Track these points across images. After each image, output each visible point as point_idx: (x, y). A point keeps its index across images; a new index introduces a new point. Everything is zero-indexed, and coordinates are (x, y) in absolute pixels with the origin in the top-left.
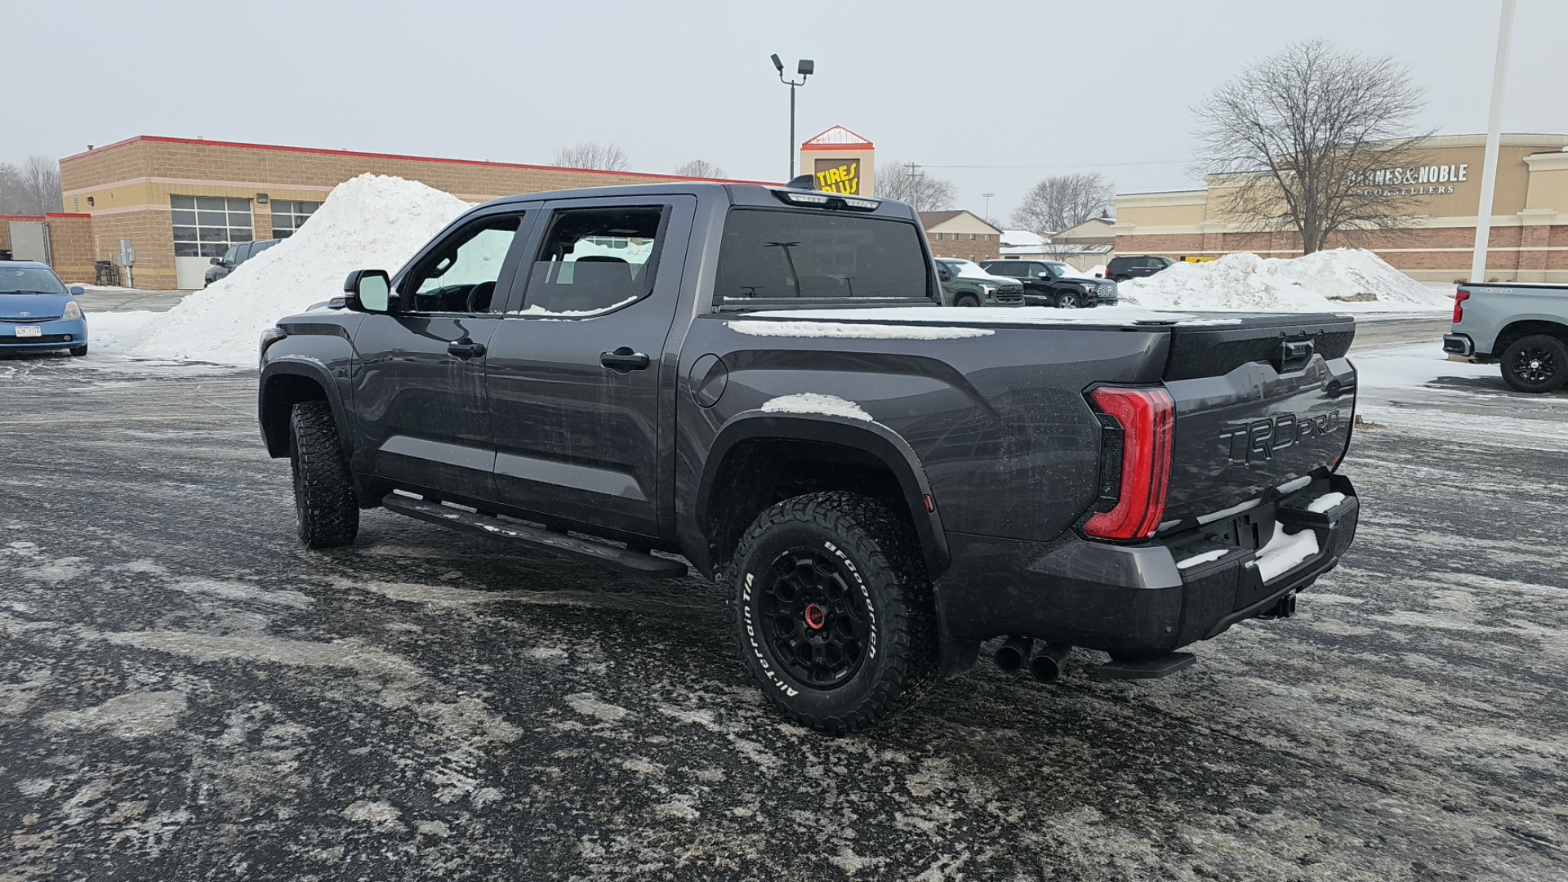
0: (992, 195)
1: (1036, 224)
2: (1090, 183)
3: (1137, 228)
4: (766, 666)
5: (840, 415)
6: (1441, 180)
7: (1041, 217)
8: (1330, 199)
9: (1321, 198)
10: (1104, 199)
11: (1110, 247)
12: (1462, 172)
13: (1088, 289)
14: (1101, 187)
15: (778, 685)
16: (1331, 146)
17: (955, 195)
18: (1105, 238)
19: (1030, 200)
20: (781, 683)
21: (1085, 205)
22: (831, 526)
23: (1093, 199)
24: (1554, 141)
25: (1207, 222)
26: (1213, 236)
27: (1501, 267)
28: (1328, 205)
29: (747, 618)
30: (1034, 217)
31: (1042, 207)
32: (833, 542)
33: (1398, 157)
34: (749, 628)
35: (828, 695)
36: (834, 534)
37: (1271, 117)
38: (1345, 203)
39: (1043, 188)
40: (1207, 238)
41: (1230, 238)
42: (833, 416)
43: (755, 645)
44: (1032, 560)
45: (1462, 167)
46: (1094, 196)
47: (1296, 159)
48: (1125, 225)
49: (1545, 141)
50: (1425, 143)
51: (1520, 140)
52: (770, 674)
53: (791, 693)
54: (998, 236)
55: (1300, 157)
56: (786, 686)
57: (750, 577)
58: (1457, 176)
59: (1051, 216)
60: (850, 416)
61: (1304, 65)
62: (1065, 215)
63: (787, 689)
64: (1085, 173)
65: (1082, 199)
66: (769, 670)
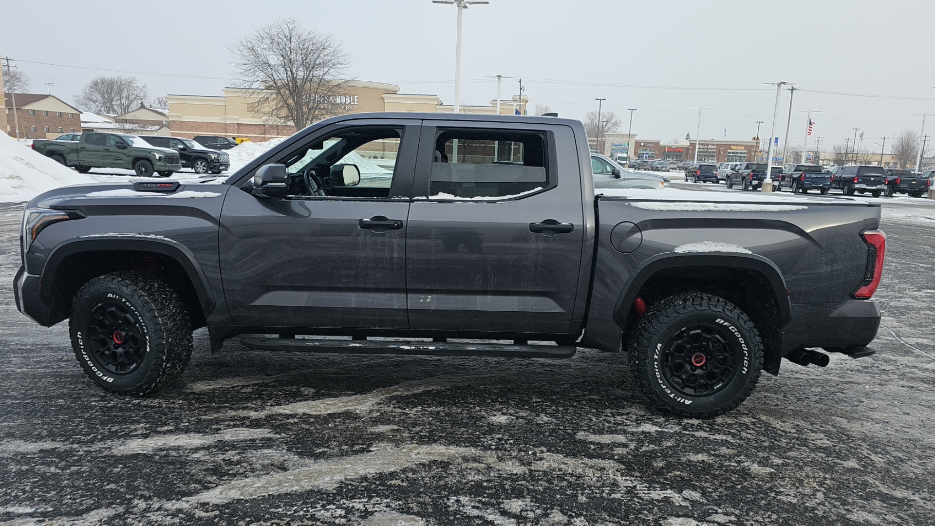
0: (52, 84)
1: (93, 107)
2: (129, 83)
3: (184, 117)
4: (669, 392)
5: (733, 252)
6: (347, 103)
7: (97, 103)
8: (309, 110)
9: (305, 109)
10: (141, 95)
11: (158, 127)
12: (356, 100)
13: (213, 157)
14: (138, 87)
15: (678, 400)
16: (305, 80)
17: (28, 82)
18: (153, 121)
19: (88, 91)
20: (680, 399)
21: (128, 98)
22: (721, 310)
23: (133, 94)
24: (394, 88)
25: (227, 116)
26: (232, 125)
27: (377, 150)
28: (309, 113)
29: (656, 368)
30: (91, 103)
31: (97, 96)
32: (722, 318)
33: (340, 90)
34: (657, 373)
35: (712, 398)
36: (723, 314)
37: (274, 60)
38: (316, 112)
39: (96, 83)
40: (228, 126)
41: (241, 127)
42: (727, 253)
43: (661, 382)
44: (831, 312)
45: (356, 97)
46: (134, 92)
47: (288, 85)
48: (176, 114)
49: (390, 88)
50: (352, 84)
51: (379, 86)
52: (672, 396)
53: (687, 402)
54: (79, 115)
55: (291, 84)
56: (683, 400)
57: (659, 345)
58: (354, 101)
59: (104, 103)
60: (738, 252)
61: (287, 33)
62: (114, 103)
63: (684, 401)
64: (125, 76)
65: (125, 94)
66: (671, 394)
